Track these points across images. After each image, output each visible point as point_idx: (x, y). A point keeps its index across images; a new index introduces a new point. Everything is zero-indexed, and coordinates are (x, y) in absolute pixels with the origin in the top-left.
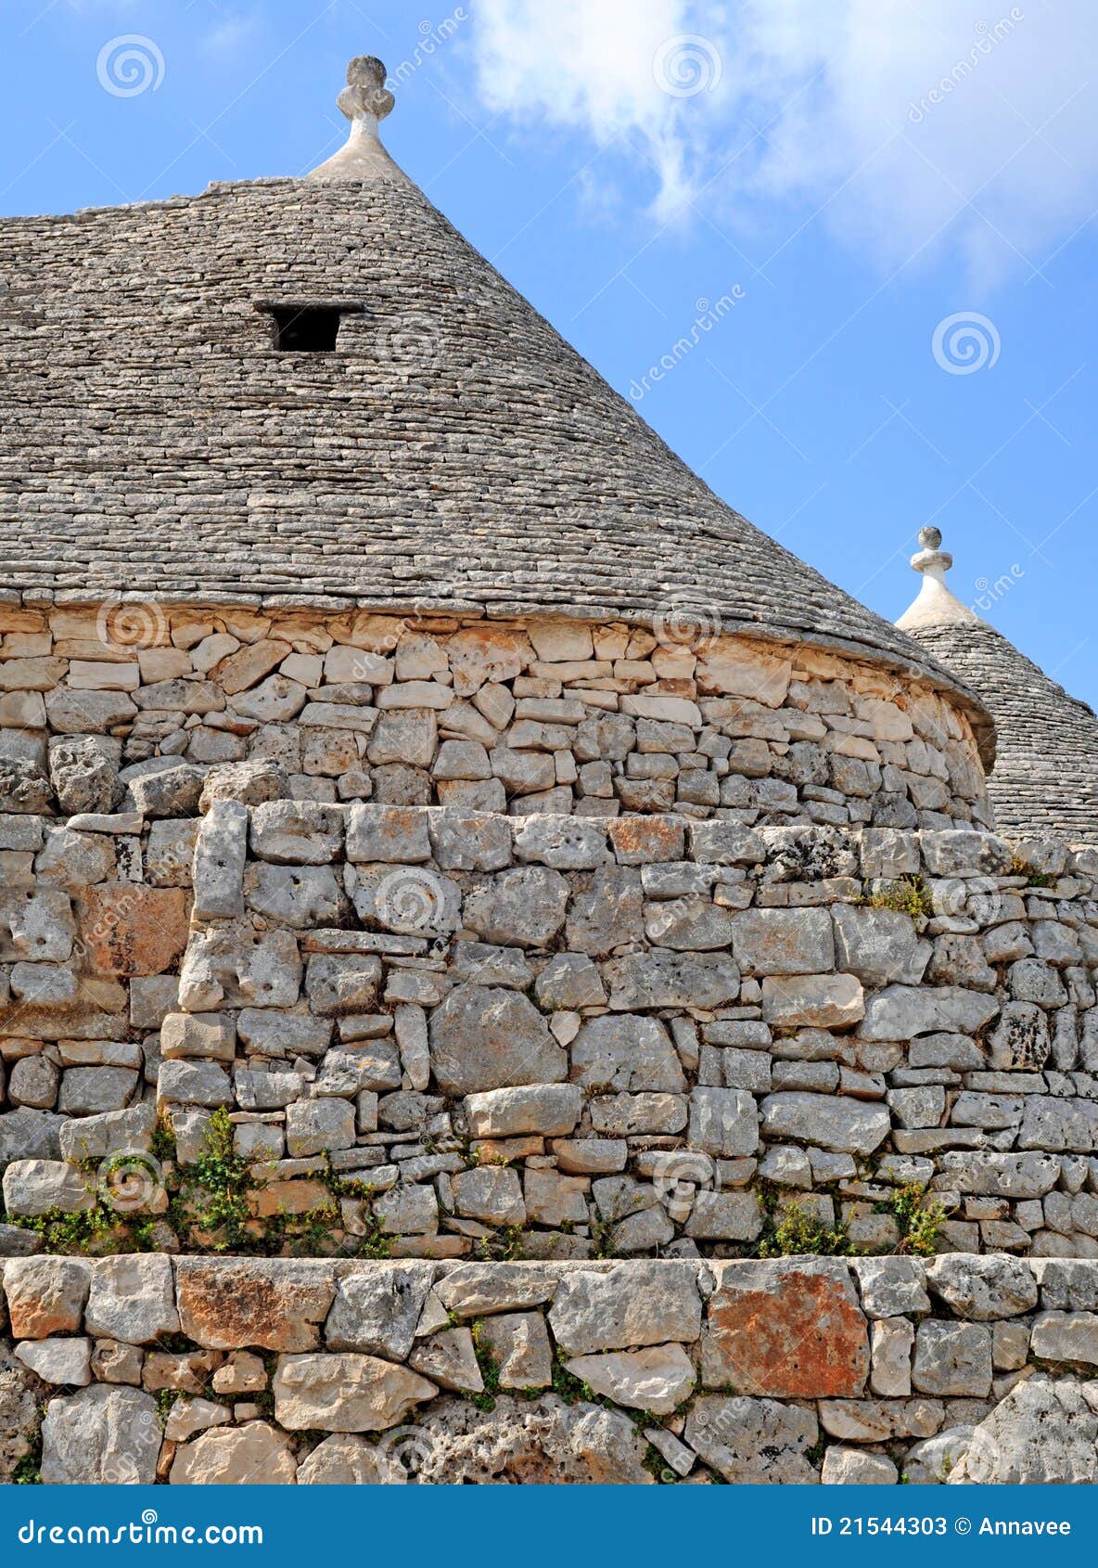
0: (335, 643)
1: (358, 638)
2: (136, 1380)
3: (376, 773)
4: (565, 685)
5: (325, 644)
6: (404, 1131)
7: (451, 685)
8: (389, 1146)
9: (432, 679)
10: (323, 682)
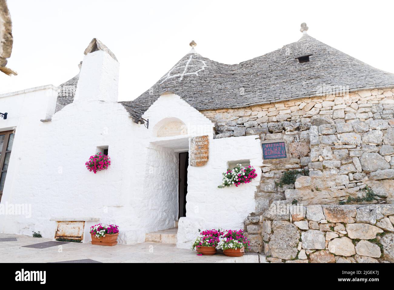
0: (323, 101)
1: (327, 99)
2: (318, 229)
3: (335, 120)
4: (367, 101)
5: (322, 101)
6: (359, 180)
7: (346, 104)
8: (356, 183)
9: (342, 104)
10: (322, 107)
